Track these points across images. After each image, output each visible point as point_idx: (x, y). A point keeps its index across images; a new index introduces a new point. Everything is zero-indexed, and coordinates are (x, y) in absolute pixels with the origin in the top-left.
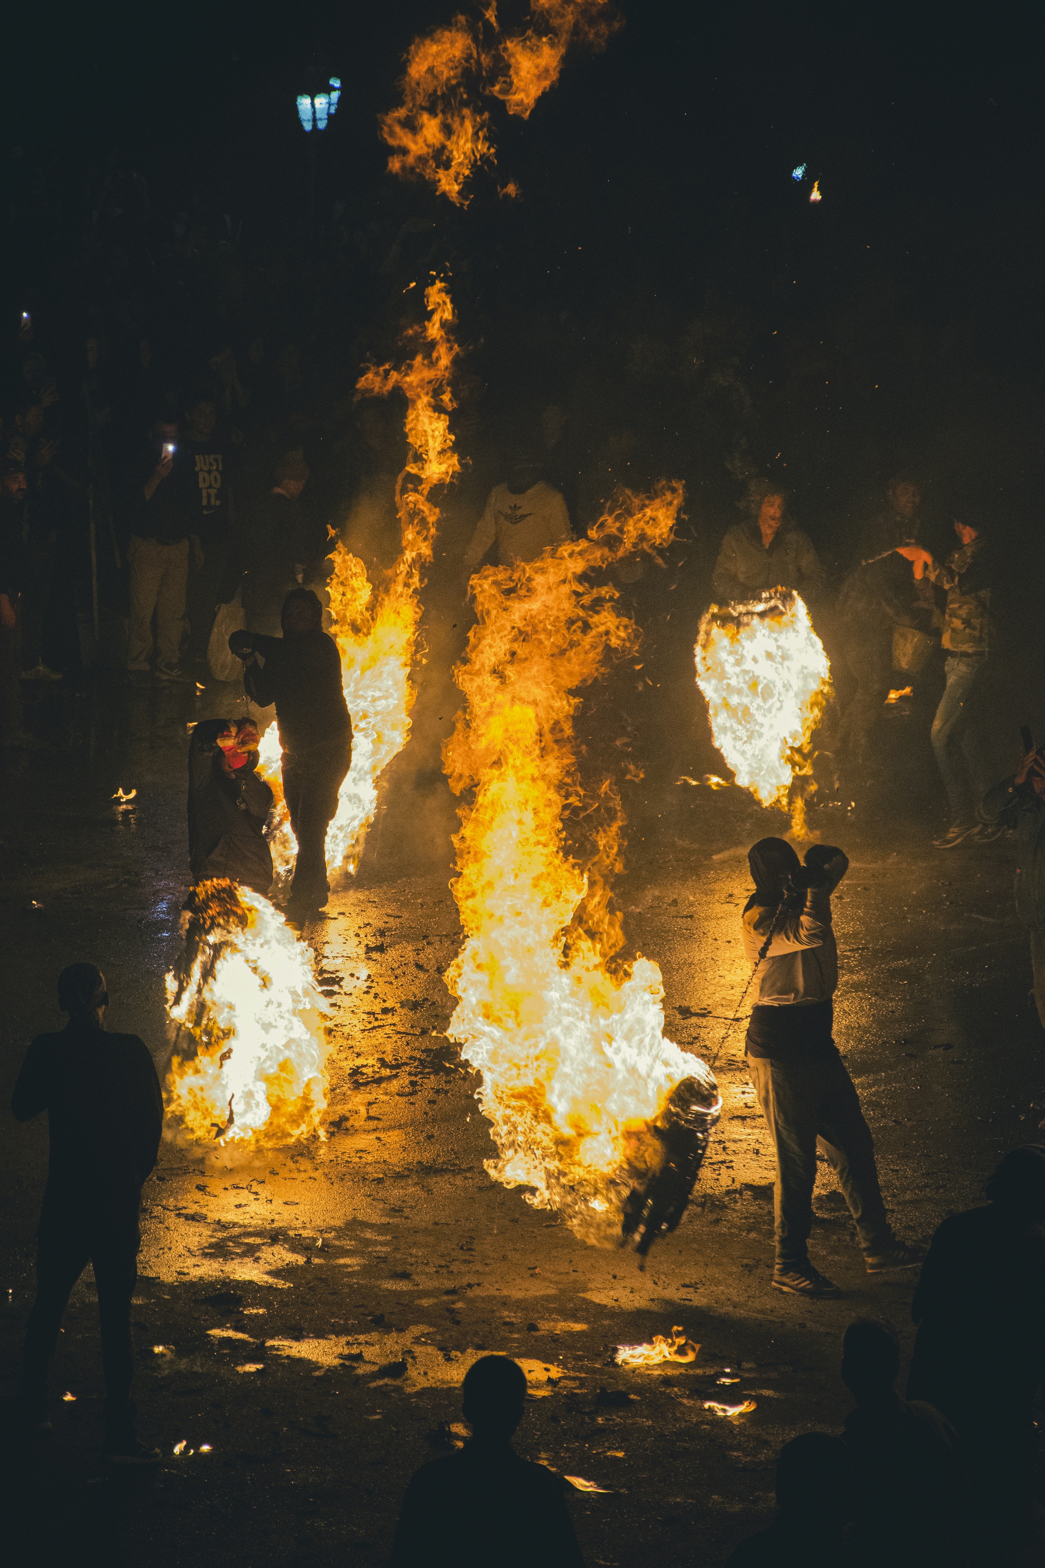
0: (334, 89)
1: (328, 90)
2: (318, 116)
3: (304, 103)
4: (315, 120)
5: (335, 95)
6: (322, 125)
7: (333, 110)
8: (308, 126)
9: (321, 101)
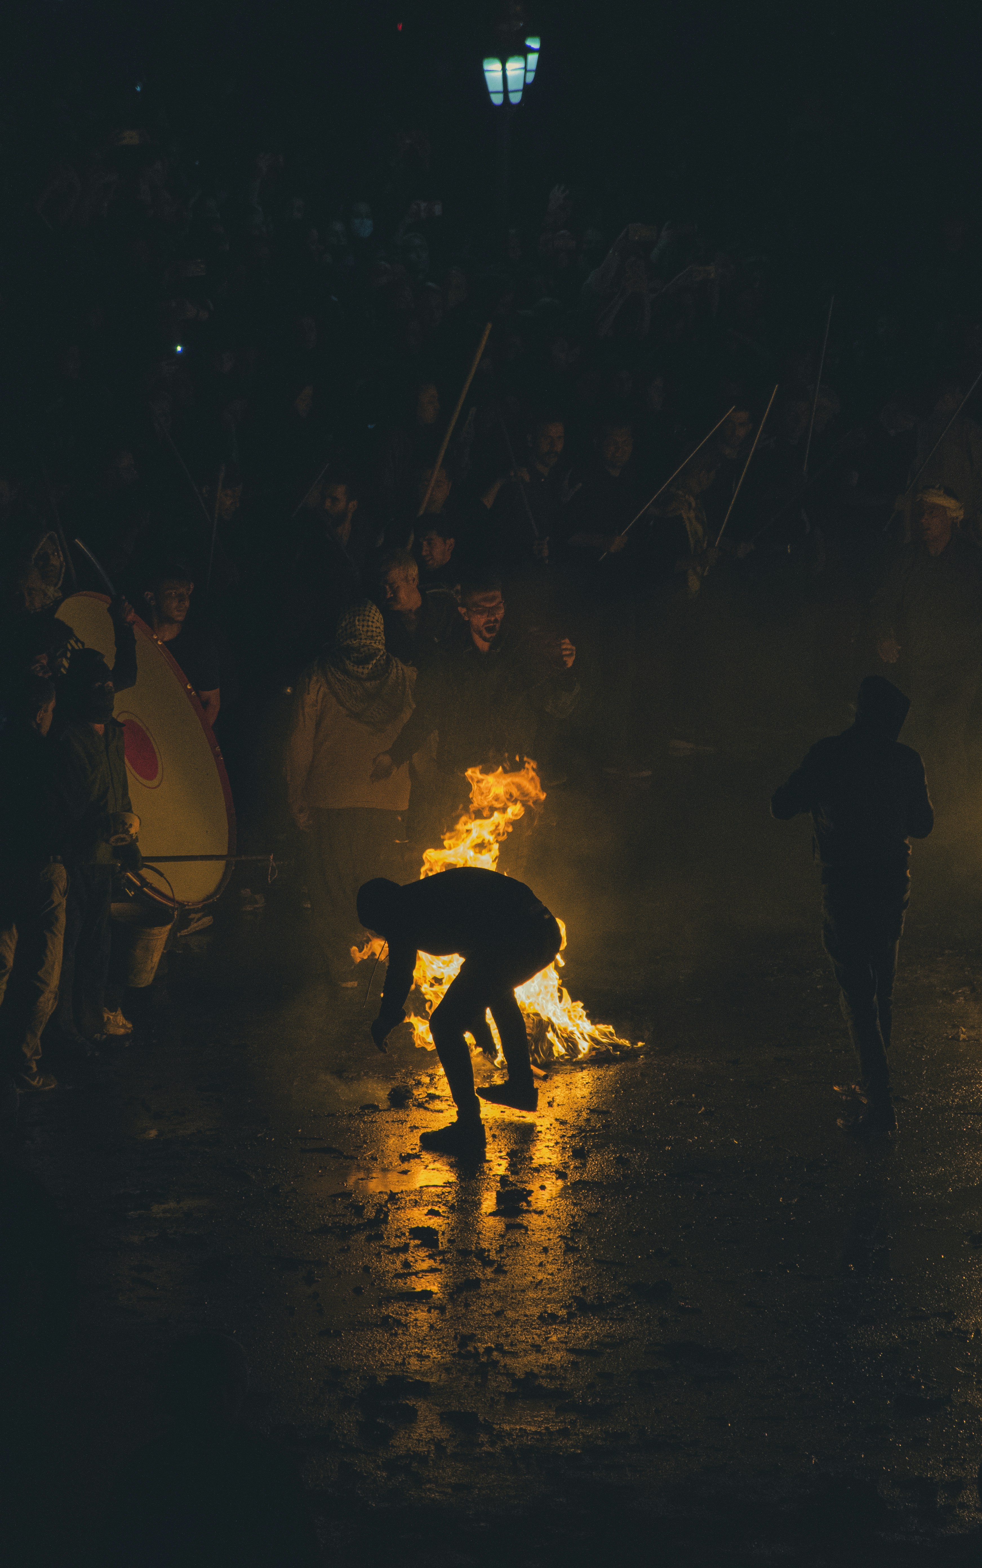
0: (533, 50)
1: (524, 51)
2: (511, 86)
3: (492, 69)
4: (506, 91)
5: (533, 58)
6: (515, 98)
7: (530, 77)
8: (497, 99)
9: (515, 67)
